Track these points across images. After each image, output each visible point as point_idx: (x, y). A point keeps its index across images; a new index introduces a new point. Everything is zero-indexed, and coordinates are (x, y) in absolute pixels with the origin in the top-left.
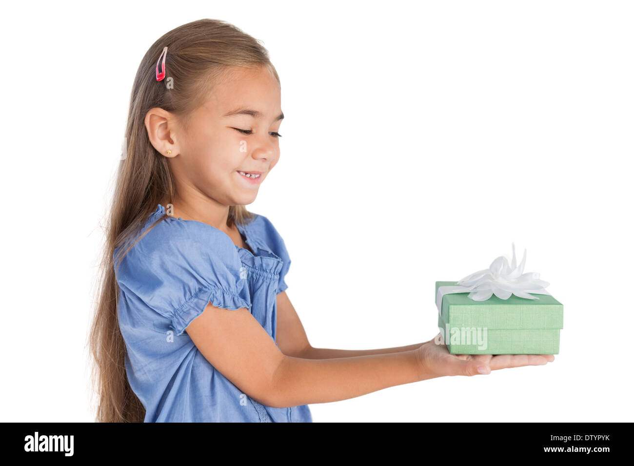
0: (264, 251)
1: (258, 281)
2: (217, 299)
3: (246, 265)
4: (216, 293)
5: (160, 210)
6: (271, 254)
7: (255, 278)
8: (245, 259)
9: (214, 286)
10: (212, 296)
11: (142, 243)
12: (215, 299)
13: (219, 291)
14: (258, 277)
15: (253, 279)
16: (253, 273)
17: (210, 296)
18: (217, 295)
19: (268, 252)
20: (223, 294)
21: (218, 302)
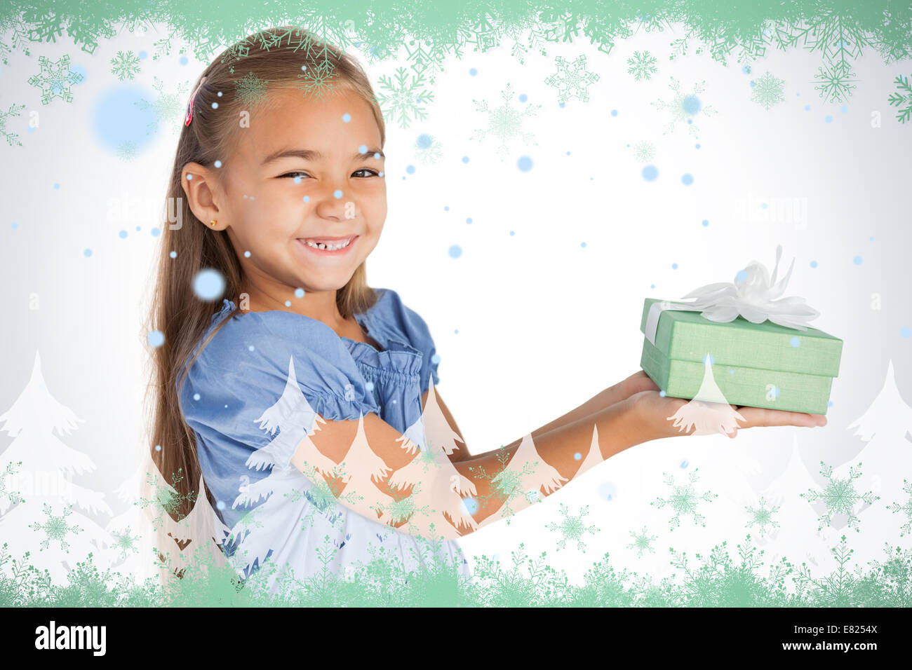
0: (396, 343)
1: (387, 387)
2: (328, 408)
3: (368, 365)
4: (326, 401)
5: (228, 307)
6: (408, 347)
7: (383, 383)
8: (366, 357)
9: (321, 392)
10: (319, 404)
11: (206, 354)
12: (325, 409)
13: (330, 398)
14: (387, 381)
15: (381, 384)
16: (379, 376)
17: (317, 404)
18: (328, 403)
19: (403, 345)
20: (337, 401)
21: (332, 412)
